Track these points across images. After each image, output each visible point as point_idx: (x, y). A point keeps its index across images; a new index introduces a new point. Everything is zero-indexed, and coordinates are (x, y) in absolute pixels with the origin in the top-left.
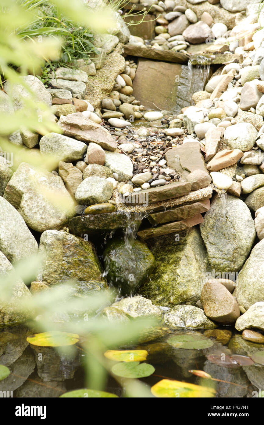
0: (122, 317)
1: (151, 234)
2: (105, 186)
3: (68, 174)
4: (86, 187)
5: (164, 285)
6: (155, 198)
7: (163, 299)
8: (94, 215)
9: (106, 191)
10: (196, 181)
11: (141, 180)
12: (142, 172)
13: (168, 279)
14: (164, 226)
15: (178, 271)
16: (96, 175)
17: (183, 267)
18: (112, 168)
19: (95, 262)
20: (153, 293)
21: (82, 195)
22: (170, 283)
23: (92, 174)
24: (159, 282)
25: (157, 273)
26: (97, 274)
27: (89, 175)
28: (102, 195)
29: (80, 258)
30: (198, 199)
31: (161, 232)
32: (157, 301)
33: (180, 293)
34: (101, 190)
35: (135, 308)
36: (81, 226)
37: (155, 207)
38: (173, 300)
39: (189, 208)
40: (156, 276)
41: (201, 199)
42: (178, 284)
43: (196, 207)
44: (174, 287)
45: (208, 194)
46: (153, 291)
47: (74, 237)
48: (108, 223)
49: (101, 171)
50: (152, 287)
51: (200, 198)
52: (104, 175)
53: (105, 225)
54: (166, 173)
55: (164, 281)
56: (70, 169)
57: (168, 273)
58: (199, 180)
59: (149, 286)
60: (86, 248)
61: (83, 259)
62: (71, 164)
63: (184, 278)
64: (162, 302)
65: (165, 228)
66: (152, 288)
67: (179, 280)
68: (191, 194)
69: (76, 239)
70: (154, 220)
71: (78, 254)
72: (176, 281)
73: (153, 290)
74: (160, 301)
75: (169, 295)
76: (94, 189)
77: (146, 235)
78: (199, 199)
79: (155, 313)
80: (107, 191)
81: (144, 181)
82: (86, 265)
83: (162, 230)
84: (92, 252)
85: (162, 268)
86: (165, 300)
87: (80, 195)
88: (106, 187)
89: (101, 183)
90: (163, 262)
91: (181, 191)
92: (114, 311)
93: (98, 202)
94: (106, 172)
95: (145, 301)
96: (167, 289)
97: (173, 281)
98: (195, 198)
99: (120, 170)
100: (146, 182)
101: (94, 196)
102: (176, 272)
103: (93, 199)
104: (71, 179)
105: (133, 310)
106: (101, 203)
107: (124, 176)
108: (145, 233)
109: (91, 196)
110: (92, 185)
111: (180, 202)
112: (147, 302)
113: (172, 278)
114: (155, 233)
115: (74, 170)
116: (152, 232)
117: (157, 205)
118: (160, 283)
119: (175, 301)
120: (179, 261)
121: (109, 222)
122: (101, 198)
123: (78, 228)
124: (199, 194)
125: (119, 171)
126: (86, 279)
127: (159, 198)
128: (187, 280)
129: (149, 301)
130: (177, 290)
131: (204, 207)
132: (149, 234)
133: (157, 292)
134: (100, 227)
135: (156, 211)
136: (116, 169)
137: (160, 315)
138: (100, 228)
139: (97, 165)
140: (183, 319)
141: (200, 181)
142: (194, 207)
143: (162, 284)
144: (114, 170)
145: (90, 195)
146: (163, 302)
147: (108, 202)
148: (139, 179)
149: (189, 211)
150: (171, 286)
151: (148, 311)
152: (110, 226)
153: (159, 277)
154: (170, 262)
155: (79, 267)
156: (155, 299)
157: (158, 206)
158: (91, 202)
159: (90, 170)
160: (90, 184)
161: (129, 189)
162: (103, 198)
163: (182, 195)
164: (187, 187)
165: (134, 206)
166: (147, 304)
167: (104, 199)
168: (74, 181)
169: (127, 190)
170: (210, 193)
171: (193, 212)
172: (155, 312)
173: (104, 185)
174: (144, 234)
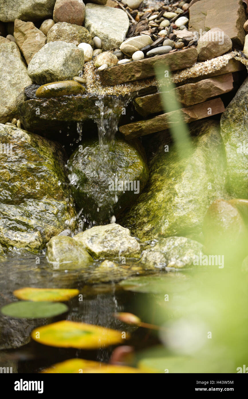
0: (75, 250)
1: (138, 130)
2: (68, 55)
3: (25, 39)
4: (43, 56)
5: (155, 208)
6: (138, 72)
7: (151, 229)
8: (49, 98)
9: (70, 63)
10: (205, 46)
11: (133, 47)
12: (139, 34)
13: (162, 200)
14: (157, 118)
15: (176, 187)
16: (62, 39)
17: (184, 181)
18: (92, 29)
19: (53, 171)
20: (140, 221)
21: (35, 69)
22: (164, 205)
23: (57, 38)
24: (150, 204)
25: (151, 190)
26: (55, 190)
27: (52, 39)
28: (62, 68)
29: (29, 165)
30: (206, 74)
31: (153, 126)
32: (144, 232)
33: (175, 220)
34: (61, 60)
35: (100, 240)
36: (29, 116)
37: (143, 88)
38: (165, 231)
39: (192, 88)
40: (149, 196)
41: (212, 73)
42: (174, 206)
43: (203, 87)
44: (167, 211)
45: (221, 66)
46: (141, 218)
47: (24, 133)
48: (69, 111)
49: (70, 32)
50: (140, 211)
51: (210, 72)
52: (76, 40)
53: (65, 114)
54: (178, 36)
55: (157, 202)
56: (29, 31)
57: (164, 190)
58: (210, 44)
59: (136, 210)
60: (42, 151)
61: (35, 166)
62: (31, 24)
63: (183, 198)
64: (150, 234)
65: (159, 120)
66: (139, 214)
67: (176, 200)
68: (196, 65)
69: (27, 136)
70: (140, 107)
71: (29, 159)
72: (171, 201)
73: (140, 216)
74: (148, 232)
75: (160, 223)
76: (52, 59)
77: (130, 131)
78: (209, 74)
79: (130, 248)
80: (72, 62)
81: (137, 49)
82: (39, 175)
83: (154, 124)
84: (51, 156)
85: (158, 184)
86: (154, 231)
87: (33, 69)
88: (70, 56)
89: (63, 50)
90: (162, 175)
91: (179, 61)
92: (64, 242)
93: (57, 79)
94: (79, 35)
95: (120, 231)
96: (159, 214)
97: (168, 201)
98: (201, 72)
99: (105, 33)
100: (140, 50)
101: (51, 70)
102: (173, 189)
103: (51, 74)
104: (29, 46)
105: (97, 242)
106: (61, 80)
107: (110, 41)
108: (130, 128)
109: (48, 71)
110: (51, 54)
111: (179, 78)
112: (121, 232)
113: (168, 197)
114: (144, 127)
115: (33, 32)
116: (140, 127)
117: (146, 84)
118: (152, 205)
119: (167, 232)
120: (181, 172)
121: (71, 110)
122: (60, 72)
123: (26, 118)
124: (207, 65)
125: (103, 33)
126: (38, 195)
127: (144, 72)
128: (188, 200)
129: (126, 231)
130: (171, 215)
131: (215, 86)
132: (136, 130)
133: (145, 220)
134: (57, 117)
135: (143, 93)
136: (99, 30)
137: (138, 252)
138: (59, 119)
139: (67, 24)
140: (167, 257)
141: (212, 46)
142: (201, 86)
143: (152, 207)
144: (95, 32)
145: (47, 69)
146: (152, 233)
147: (72, 79)
148: (130, 46)
149: (193, 93)
150: (164, 210)
151: (120, 244)
152: (73, 115)
153: (153, 196)
154: (171, 174)
155: (28, 177)
156: (141, 230)
157: (147, 86)
158: (48, 79)
159: (54, 31)
160: (49, 52)
161: (108, 59)
162: (64, 73)
163: (182, 67)
164: (189, 55)
165: (111, 86)
166: (122, 234)
167: (67, 74)
168: (33, 49)
169: (105, 61)
170: (224, 63)
171: (199, 94)
172: (130, 246)
173: (67, 52)
174: (128, 130)
